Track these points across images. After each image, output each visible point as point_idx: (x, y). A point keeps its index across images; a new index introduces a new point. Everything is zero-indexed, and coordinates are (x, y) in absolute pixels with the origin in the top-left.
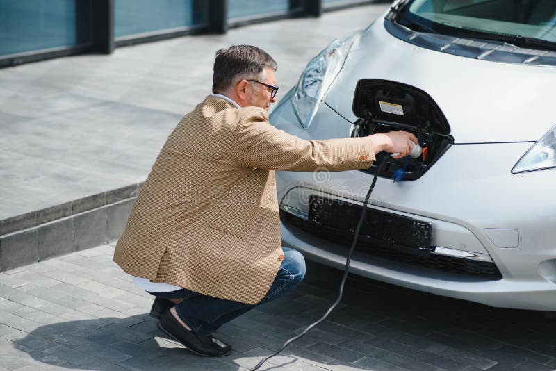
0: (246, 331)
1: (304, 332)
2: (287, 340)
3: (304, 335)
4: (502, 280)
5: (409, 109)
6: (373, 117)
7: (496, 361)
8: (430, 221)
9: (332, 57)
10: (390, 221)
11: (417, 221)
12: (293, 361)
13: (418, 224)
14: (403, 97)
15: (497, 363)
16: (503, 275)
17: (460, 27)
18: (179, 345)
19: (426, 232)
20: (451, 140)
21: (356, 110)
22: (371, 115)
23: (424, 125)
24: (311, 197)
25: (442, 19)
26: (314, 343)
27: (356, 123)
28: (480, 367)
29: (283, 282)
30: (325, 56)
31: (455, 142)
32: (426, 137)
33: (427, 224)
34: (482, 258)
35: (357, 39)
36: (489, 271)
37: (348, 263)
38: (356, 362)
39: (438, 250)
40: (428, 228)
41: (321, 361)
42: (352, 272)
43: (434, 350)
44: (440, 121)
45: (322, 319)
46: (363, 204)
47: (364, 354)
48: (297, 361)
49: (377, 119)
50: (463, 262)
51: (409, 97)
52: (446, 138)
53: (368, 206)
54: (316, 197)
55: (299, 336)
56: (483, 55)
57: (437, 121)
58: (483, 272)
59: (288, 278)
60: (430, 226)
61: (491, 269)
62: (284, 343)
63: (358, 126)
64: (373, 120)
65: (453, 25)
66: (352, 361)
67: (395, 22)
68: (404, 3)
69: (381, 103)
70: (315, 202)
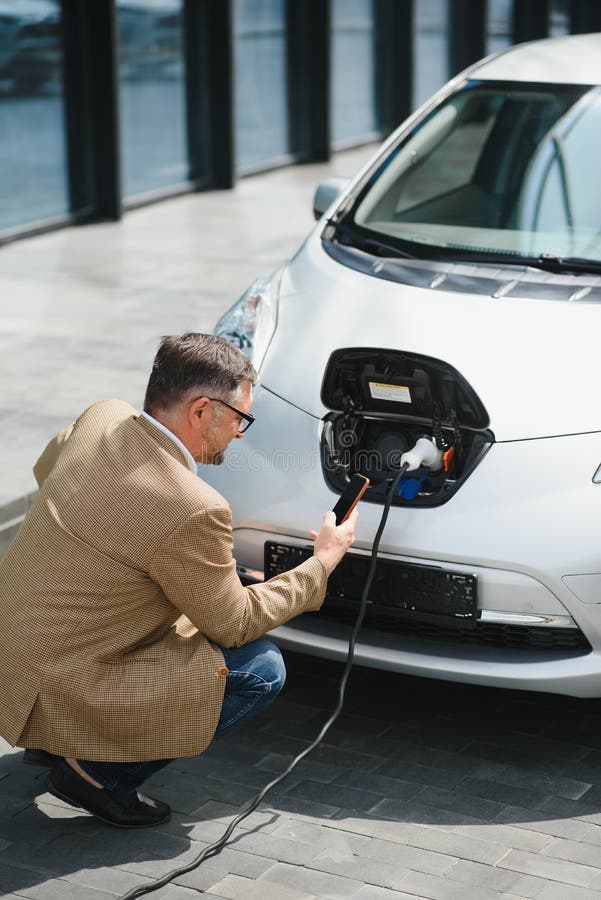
0: (179, 772)
1: (290, 769)
2: (264, 787)
3: (289, 773)
4: (592, 653)
5: (420, 393)
6: (356, 408)
7: (588, 782)
8: (474, 571)
9: (258, 309)
10: (405, 576)
11: (452, 573)
12: (273, 821)
13: (454, 577)
14: (411, 374)
15: (590, 786)
16: (593, 645)
17: (444, 245)
18: (82, 813)
19: (468, 590)
20: (491, 438)
21: (327, 397)
22: (352, 404)
23: (444, 416)
24: (268, 545)
25: (411, 233)
26: (297, 784)
27: (326, 419)
28: (567, 796)
29: (254, 696)
30: (243, 308)
31: (497, 440)
32: (448, 435)
33: (469, 576)
34: (557, 623)
35: (285, 275)
36: (570, 642)
37: (351, 650)
38: (373, 809)
39: (487, 616)
40: (472, 582)
41: (319, 814)
42: (358, 663)
43: (487, 772)
44: (472, 408)
45: (315, 744)
46: (370, 554)
47: (381, 794)
48: (279, 819)
49: (363, 410)
50: (527, 631)
51: (419, 373)
52: (482, 434)
53: (379, 555)
54: (276, 545)
55: (283, 776)
56: (504, 290)
57: (467, 408)
58: (559, 643)
59: (262, 688)
60: (474, 579)
61: (571, 638)
62: (260, 791)
63: (330, 424)
64: (357, 412)
65: (430, 241)
66: (367, 808)
67: (336, 242)
68: (343, 211)
69: (372, 386)
70: (275, 552)
